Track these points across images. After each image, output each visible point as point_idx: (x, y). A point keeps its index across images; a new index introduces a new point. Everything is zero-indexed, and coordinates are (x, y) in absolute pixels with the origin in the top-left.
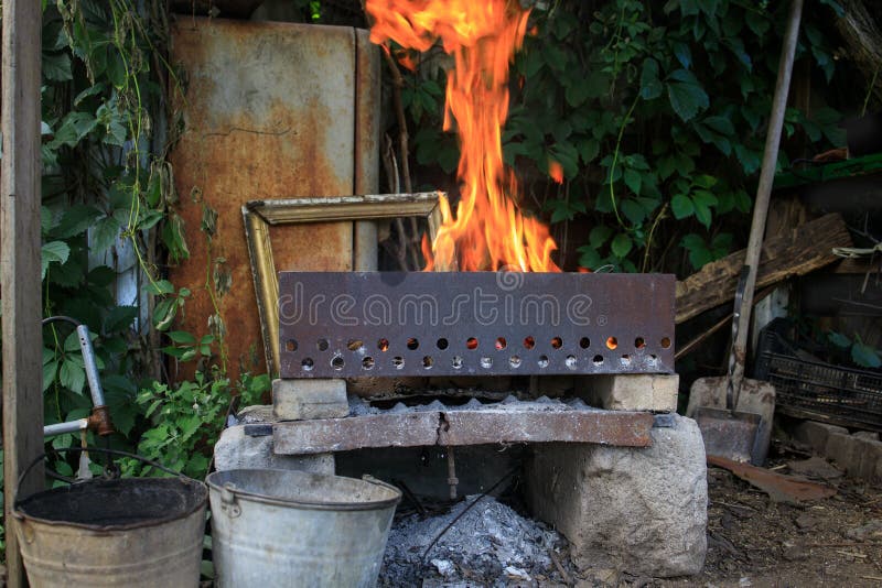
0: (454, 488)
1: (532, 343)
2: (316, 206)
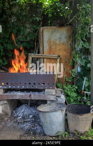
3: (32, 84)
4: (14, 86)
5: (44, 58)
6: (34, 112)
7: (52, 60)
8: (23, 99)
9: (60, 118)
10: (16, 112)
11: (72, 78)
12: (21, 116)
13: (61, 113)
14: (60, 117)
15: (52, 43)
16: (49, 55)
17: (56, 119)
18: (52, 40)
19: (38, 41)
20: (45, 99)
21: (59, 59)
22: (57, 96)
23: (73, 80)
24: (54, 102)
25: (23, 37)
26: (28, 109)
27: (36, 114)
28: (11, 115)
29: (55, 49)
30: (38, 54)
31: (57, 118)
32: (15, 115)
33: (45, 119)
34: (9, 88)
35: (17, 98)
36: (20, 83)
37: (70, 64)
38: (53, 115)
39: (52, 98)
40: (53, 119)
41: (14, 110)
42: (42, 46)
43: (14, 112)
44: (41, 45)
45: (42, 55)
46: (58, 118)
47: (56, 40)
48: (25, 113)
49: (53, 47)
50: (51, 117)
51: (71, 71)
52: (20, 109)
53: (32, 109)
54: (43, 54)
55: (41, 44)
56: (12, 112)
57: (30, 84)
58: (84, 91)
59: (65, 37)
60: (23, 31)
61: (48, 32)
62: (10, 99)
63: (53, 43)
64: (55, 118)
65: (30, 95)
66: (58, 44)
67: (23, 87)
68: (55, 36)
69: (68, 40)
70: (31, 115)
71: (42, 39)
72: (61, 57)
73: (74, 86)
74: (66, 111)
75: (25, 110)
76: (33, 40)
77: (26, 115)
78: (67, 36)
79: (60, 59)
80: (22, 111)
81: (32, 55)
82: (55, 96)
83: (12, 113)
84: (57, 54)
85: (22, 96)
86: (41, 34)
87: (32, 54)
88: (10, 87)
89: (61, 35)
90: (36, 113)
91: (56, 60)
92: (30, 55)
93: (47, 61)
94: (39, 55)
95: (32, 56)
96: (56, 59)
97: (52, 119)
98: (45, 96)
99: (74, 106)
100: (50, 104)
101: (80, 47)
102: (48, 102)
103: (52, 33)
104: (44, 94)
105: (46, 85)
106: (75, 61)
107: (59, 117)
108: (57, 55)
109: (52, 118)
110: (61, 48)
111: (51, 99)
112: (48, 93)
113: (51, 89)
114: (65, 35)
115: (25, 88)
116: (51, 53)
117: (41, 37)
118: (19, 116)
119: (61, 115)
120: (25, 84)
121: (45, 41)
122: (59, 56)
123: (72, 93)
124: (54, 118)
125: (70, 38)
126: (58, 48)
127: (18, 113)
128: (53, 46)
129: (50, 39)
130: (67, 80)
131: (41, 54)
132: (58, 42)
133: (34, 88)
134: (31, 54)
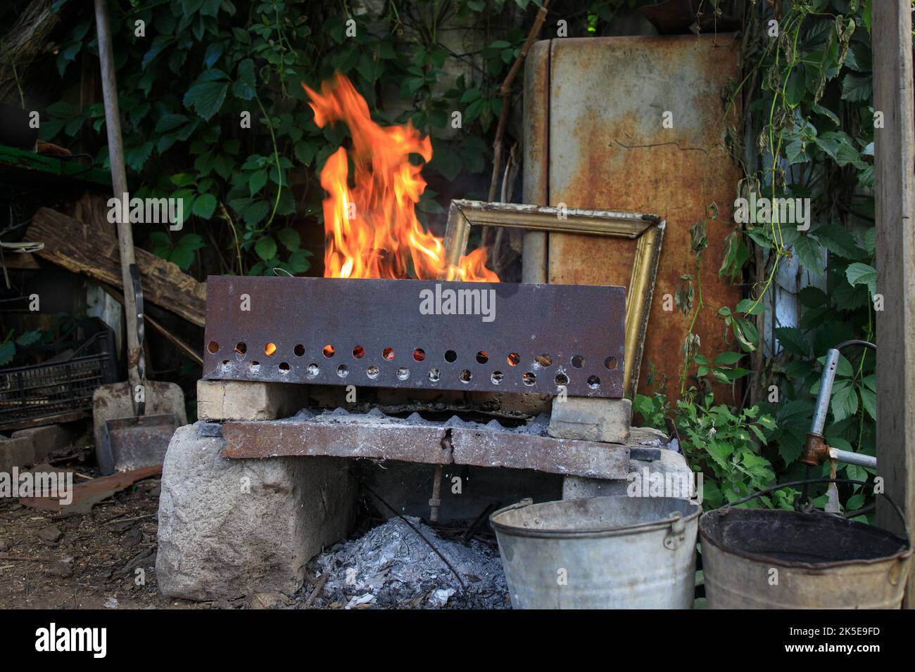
0: (434, 510)
1: (356, 352)
2: (597, 218)
3: (466, 359)
4: (342, 368)
5: (547, 233)
6: (462, 569)
7: (602, 243)
8: (399, 456)
9: (652, 585)
10: (339, 563)
11: (735, 358)
12: (371, 592)
13: (663, 555)
14: (652, 579)
15: (607, 140)
16: (588, 213)
17: (627, 590)
18: (610, 117)
19: (513, 140)
20: (547, 467)
21: (650, 238)
22: (634, 454)
23: (742, 372)
24: (613, 488)
25: (419, 110)
26: (422, 546)
27: (475, 585)
28: (300, 577)
29: (628, 174)
30: (510, 206)
31: (633, 583)
32: (330, 586)
33: (547, 587)
34: (309, 378)
35: (356, 452)
36: (386, 352)
37: (724, 265)
38: (606, 559)
39: (600, 462)
40: (602, 593)
41: (327, 549)
42: (541, 157)
43: (326, 561)
44: (534, 147)
45: (536, 213)
46: (641, 587)
47: (634, 115)
48: (401, 575)
49: (615, 163)
50: (586, 576)
51: (733, 308)
52: (366, 543)
53: (451, 552)
54: (548, 204)
55: (532, 143)
56: (314, 559)
57: (451, 356)
58: (822, 447)
59: (694, 99)
60: (425, 69)
61: (586, 66)
62: (311, 451)
63: (616, 134)
64: (621, 585)
65: (448, 433)
66: (647, 141)
67: (404, 377)
68: (628, 92)
69: (716, 117)
70: (440, 585)
71: (541, 112)
72: (663, 226)
73: (751, 412)
74: (698, 540)
75: (399, 552)
76: (485, 130)
77: (407, 585)
78: (706, 95)
79: (656, 244)
80: (383, 560)
81: (469, 208)
82: (619, 453)
83: (311, 566)
84: (638, 210)
85: (390, 437)
86: (537, 81)
87: (475, 204)
88: (315, 371)
89: (667, 90)
90: (475, 579)
91: (633, 249)
92: (462, 209)
93: (565, 252)
94: (518, 213)
95: (475, 217)
96: (630, 241)
97: (597, 587)
98: (553, 446)
99: (754, 522)
100: (581, 505)
101: (795, 154)
102: (571, 491)
103: (610, 73)
104: (544, 434)
105: (561, 371)
106: (760, 243)
107: (645, 581)
108: (638, 216)
109: (596, 579)
110: (664, 166)
111: (592, 471)
112: (575, 429)
113: (596, 397)
114: (691, 85)
115: (419, 384)
116: (599, 200)
117: (540, 99)
118: (361, 593)
119: (662, 571)
120: (420, 355)
121: (561, 122)
122: (652, 222)
123: (735, 461)
124: (607, 585)
125: (724, 101)
126: (647, 171)
127: (351, 573)
128: (613, 153)
129: (591, 113)
130: (702, 372)
131: (529, 207)
132: (643, 131)
133: (475, 387)
134: (464, 202)
